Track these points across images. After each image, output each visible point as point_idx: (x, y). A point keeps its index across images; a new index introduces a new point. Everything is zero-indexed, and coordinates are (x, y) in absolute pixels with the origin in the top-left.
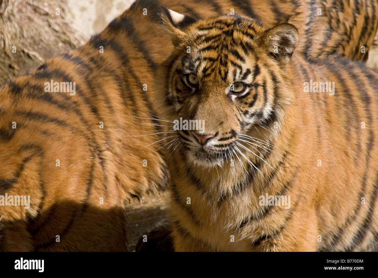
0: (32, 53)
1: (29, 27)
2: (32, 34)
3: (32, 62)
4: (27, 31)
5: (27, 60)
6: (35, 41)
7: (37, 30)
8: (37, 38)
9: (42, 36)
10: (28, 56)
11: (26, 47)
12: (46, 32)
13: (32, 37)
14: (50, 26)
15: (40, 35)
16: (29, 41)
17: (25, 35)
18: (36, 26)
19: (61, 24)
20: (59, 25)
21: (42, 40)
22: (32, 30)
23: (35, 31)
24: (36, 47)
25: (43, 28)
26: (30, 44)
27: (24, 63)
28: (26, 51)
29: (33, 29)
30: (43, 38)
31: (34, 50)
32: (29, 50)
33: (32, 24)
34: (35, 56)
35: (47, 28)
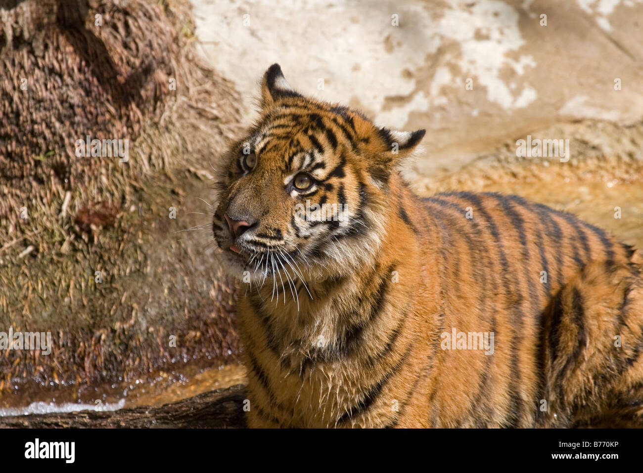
0: (201, 173)
1: (194, 137)
2: (199, 147)
3: (201, 184)
4: (192, 143)
5: (195, 182)
6: (203, 156)
7: (204, 140)
8: (205, 152)
9: (212, 148)
10: (196, 176)
11: (192, 165)
12: (217, 142)
13: (199, 151)
14: (221, 133)
15: (209, 146)
16: (195, 156)
17: (190, 148)
18: (203, 135)
19: (236, 130)
20: (233, 131)
21: (212, 154)
22: (199, 141)
23: (202, 143)
24: (205, 163)
25: (213, 137)
26: (197, 159)
27: (192, 186)
28: (192, 169)
29: (200, 139)
30: (213, 151)
31: (203, 168)
32: (196, 168)
33: (198, 134)
34: (204, 176)
35: (217, 137)
